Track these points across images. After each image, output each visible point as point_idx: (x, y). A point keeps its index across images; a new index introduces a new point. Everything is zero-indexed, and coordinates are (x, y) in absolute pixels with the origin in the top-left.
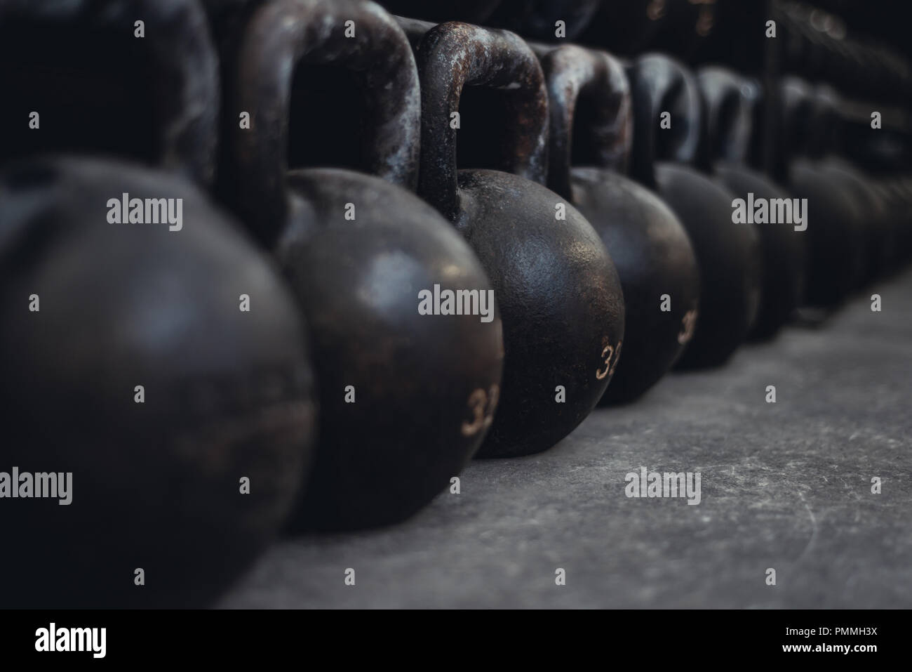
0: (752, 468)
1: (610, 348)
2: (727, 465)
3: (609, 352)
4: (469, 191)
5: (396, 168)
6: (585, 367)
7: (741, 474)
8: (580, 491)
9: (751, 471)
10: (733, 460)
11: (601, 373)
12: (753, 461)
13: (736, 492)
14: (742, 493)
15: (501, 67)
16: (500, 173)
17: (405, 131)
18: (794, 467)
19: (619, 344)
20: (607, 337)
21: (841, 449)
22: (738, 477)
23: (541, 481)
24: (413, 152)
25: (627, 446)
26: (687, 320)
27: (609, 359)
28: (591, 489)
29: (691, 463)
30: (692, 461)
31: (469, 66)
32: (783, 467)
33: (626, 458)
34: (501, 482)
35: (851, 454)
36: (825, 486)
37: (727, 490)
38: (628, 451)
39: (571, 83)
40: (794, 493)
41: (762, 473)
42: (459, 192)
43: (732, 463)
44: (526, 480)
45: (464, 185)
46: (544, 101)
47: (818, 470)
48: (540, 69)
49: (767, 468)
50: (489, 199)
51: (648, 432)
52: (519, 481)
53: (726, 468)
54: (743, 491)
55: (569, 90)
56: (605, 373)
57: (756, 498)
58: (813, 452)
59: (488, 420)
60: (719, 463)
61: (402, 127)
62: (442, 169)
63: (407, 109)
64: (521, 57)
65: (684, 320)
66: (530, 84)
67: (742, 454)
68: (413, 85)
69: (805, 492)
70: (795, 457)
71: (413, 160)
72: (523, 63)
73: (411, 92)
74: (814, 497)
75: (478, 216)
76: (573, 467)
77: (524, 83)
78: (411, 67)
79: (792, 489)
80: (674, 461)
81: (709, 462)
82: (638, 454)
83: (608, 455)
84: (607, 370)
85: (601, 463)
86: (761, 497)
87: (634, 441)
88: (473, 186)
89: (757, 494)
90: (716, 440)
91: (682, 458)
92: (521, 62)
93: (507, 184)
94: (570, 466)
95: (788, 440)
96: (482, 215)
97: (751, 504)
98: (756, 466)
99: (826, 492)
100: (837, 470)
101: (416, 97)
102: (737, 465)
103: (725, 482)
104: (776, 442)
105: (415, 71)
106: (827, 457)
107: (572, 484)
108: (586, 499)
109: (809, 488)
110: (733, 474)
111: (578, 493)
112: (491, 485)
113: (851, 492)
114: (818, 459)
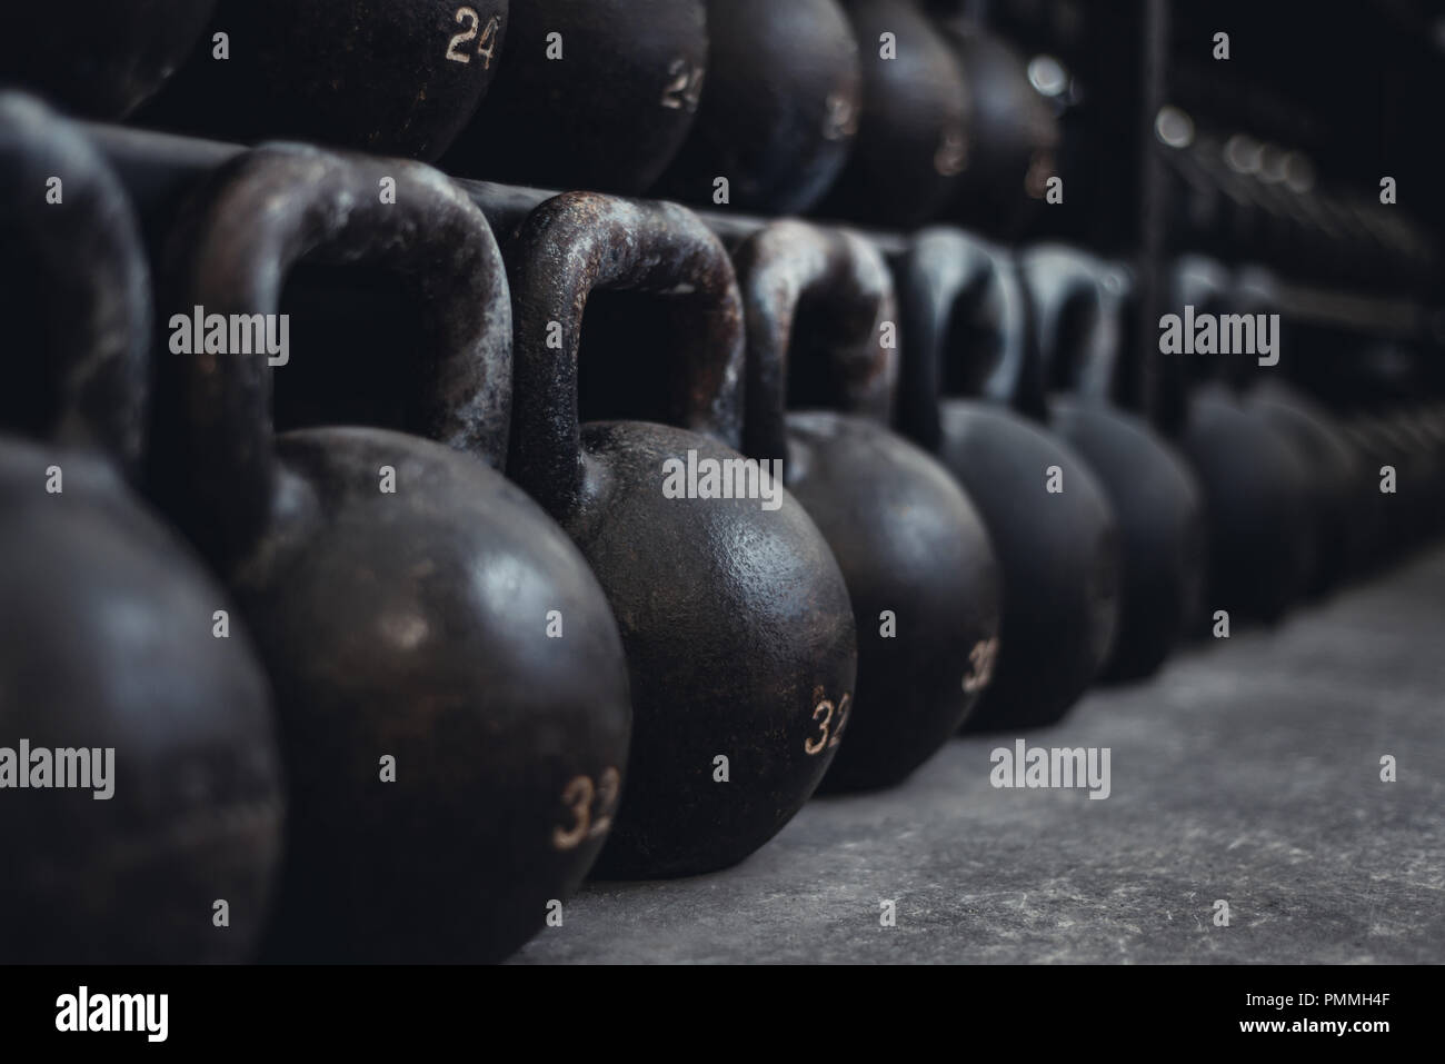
0: (1056, 897)
1: (829, 705)
2: (1016, 893)
3: (825, 711)
4: (603, 456)
5: (471, 423)
6: (785, 736)
7: (1034, 906)
8: (766, 935)
9: (1053, 902)
10: (1028, 883)
11: (814, 744)
12: (1060, 885)
13: (1018, 937)
14: (1027, 939)
15: (657, 261)
16: (657, 427)
17: (485, 366)
18: (1124, 895)
19: (846, 698)
20: (822, 688)
21: (1210, 866)
22: (1028, 913)
23: (709, 919)
24: (499, 399)
25: (863, 860)
26: (978, 656)
27: (827, 721)
28: (784, 932)
29: (960, 888)
30: (962, 885)
31: (599, 261)
32: (1105, 896)
33: (858, 879)
34: (644, 920)
35: (1224, 873)
36: (1165, 927)
37: (1005, 934)
38: (863, 868)
39: (785, 282)
40: (1110, 939)
41: (1068, 905)
42: (583, 458)
43: (1026, 888)
44: (686, 917)
45: (595, 447)
46: (735, 311)
47: (1162, 901)
48: (727, 261)
49: (1080, 897)
50: (632, 470)
51: (906, 835)
52: (674, 918)
53: (1014, 897)
54: (1028, 935)
55: (783, 293)
56: (821, 745)
57: (1048, 946)
58: (1163, 871)
59: (603, 825)
60: (1004, 888)
61: (481, 360)
62: (553, 424)
63: (487, 332)
64: (692, 244)
65: (973, 654)
66: (710, 285)
67: (1046, 874)
68: (497, 295)
69: (1128, 937)
70: (1129, 878)
71: (499, 411)
72: (697, 254)
73: (493, 306)
74: (1140, 947)
75: (613, 497)
76: (767, 895)
77: (699, 284)
78: (494, 266)
79: (1110, 932)
80: (932, 886)
81: (988, 887)
82: (878, 873)
83: (829, 874)
84: (824, 739)
85: (814, 887)
86: (1055, 945)
87: (879, 852)
88: (610, 449)
89: (1051, 942)
90: (1011, 850)
91: (946, 880)
92: (692, 253)
93: (663, 445)
94: (762, 894)
95: (1127, 850)
96: (619, 494)
97: (1036, 957)
98: (1063, 893)
99: (1164, 938)
100: (1192, 902)
101: (504, 312)
102: (1033, 892)
103: (1004, 921)
104: (1108, 853)
105: (500, 273)
106: (1182, 879)
107: (758, 923)
108: (770, 949)
109: (1139, 931)
110: (1022, 906)
111: (762, 938)
112: (626, 925)
113: (1204, 939)
114: (1167, 882)
